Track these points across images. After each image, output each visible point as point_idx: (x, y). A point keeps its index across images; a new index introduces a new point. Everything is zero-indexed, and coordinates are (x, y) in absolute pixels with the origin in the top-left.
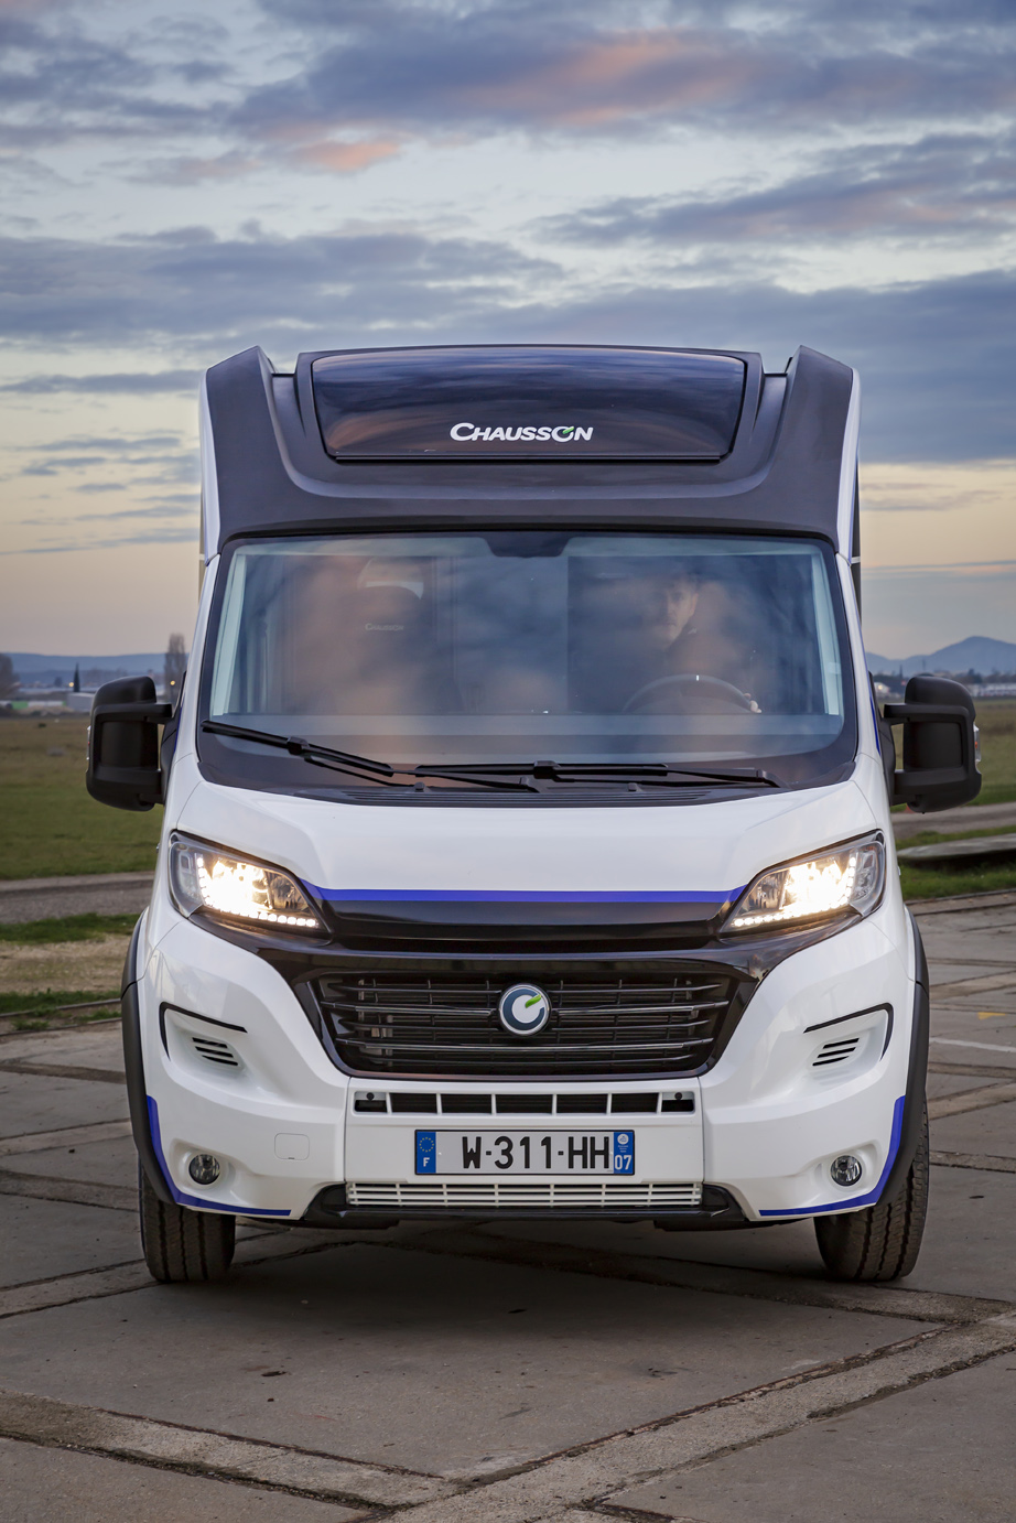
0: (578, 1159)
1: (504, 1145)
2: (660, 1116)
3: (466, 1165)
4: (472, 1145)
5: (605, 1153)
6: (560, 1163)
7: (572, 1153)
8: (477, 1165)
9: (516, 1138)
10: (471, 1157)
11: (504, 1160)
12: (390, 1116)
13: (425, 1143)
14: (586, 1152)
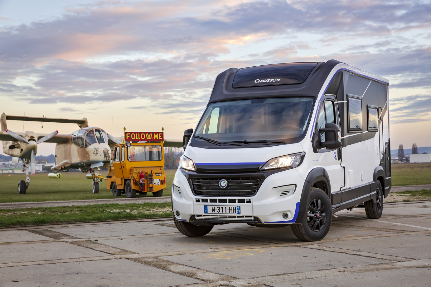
0: (231, 211)
1: (219, 208)
2: (246, 203)
3: (212, 212)
4: (213, 208)
5: (235, 210)
6: (228, 212)
7: (230, 210)
8: (214, 212)
9: (220, 207)
10: (213, 210)
11: (219, 211)
12: (201, 203)
13: (206, 207)
14: (232, 210)
